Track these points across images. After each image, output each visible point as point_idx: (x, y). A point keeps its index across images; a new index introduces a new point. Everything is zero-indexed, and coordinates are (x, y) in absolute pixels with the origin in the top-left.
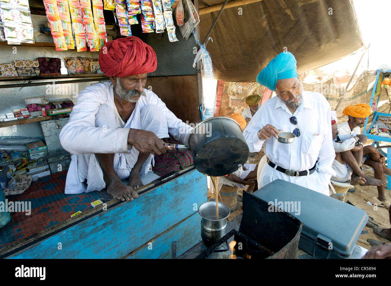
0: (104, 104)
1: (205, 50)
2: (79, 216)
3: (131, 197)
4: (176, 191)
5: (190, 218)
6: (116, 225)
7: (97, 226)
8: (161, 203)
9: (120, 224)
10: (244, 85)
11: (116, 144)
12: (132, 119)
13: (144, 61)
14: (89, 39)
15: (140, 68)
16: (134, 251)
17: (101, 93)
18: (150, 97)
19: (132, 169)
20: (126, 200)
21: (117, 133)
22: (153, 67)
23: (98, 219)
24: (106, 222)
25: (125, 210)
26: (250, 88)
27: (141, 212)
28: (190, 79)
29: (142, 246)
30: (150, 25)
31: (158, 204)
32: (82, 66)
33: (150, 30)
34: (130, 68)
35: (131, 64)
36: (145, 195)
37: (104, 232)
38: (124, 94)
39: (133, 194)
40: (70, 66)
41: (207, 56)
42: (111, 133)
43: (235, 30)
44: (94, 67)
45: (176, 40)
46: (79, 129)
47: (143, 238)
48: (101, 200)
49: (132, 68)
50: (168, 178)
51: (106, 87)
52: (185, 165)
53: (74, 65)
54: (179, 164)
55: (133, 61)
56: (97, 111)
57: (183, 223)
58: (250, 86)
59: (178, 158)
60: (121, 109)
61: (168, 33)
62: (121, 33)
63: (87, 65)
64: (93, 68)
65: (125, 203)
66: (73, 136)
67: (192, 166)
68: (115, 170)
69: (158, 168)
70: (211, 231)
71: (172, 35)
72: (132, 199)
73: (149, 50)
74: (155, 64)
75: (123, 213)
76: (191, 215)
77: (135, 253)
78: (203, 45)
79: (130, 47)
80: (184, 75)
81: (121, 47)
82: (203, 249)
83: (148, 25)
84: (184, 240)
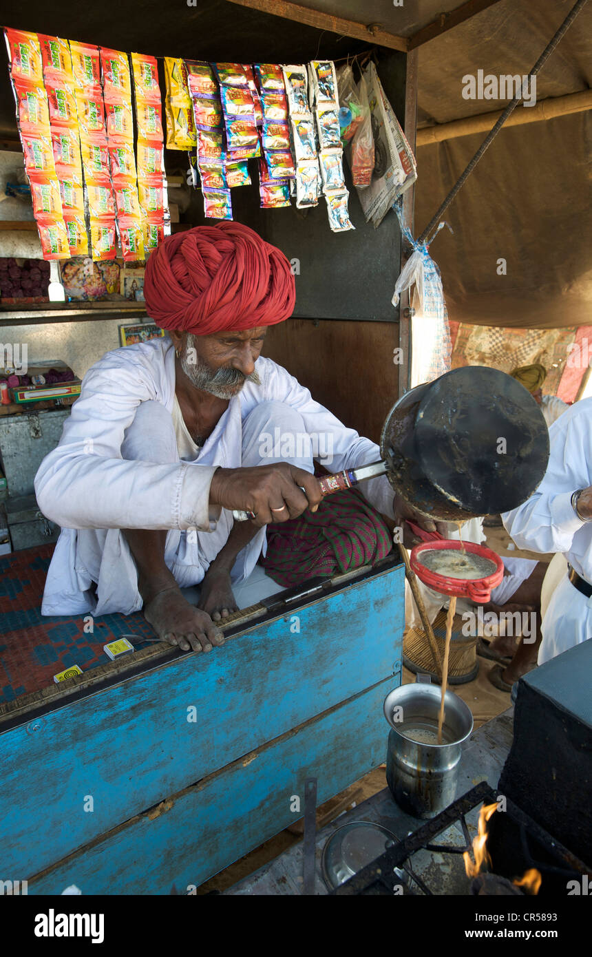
0: (150, 400)
1: (425, 257)
2: (73, 682)
3: (206, 644)
4: (322, 631)
5: (353, 704)
6: (164, 712)
7: (117, 711)
8: (281, 660)
9: (173, 709)
10: (513, 337)
11: (177, 506)
12: (220, 437)
13: (264, 295)
14: (123, 230)
15: (251, 314)
16: (202, 780)
17: (145, 370)
18: (267, 376)
19: (212, 563)
20: (191, 650)
21: (182, 475)
22: (285, 309)
23: (119, 694)
24: (138, 702)
25: (188, 675)
26: (529, 343)
27: (227, 681)
28: (377, 332)
29: (223, 769)
30: (282, 186)
31: (273, 663)
32: (101, 280)
33: (280, 201)
34: (226, 314)
35: (227, 303)
36: (240, 640)
37: (131, 728)
38: (204, 375)
39: (210, 634)
40: (71, 279)
41: (432, 274)
42: (166, 475)
43: (504, 190)
44: (130, 284)
45: (349, 226)
46: (85, 465)
47: (227, 749)
48: (130, 640)
49: (231, 315)
50: (302, 596)
51: (158, 353)
52: (348, 562)
53: (80, 277)
54: (334, 557)
55: (234, 293)
56: (131, 420)
57: (333, 715)
58: (531, 339)
59: (333, 541)
60: (191, 413)
61: (329, 209)
62: (205, 211)
63: (112, 279)
64: (125, 285)
65: (189, 656)
66: (67, 481)
67: (367, 564)
68: (167, 564)
69: (276, 561)
70: (415, 770)
71: (338, 212)
72: (208, 647)
73: (277, 263)
74: (290, 301)
75: (183, 681)
76: (355, 696)
77: (204, 786)
78: (421, 244)
79: (228, 255)
80: (360, 321)
81: (205, 257)
82: (388, 815)
83: (275, 188)
84: (332, 761)
